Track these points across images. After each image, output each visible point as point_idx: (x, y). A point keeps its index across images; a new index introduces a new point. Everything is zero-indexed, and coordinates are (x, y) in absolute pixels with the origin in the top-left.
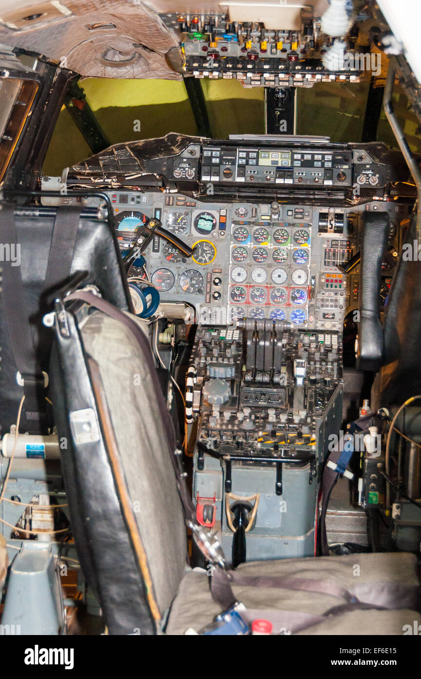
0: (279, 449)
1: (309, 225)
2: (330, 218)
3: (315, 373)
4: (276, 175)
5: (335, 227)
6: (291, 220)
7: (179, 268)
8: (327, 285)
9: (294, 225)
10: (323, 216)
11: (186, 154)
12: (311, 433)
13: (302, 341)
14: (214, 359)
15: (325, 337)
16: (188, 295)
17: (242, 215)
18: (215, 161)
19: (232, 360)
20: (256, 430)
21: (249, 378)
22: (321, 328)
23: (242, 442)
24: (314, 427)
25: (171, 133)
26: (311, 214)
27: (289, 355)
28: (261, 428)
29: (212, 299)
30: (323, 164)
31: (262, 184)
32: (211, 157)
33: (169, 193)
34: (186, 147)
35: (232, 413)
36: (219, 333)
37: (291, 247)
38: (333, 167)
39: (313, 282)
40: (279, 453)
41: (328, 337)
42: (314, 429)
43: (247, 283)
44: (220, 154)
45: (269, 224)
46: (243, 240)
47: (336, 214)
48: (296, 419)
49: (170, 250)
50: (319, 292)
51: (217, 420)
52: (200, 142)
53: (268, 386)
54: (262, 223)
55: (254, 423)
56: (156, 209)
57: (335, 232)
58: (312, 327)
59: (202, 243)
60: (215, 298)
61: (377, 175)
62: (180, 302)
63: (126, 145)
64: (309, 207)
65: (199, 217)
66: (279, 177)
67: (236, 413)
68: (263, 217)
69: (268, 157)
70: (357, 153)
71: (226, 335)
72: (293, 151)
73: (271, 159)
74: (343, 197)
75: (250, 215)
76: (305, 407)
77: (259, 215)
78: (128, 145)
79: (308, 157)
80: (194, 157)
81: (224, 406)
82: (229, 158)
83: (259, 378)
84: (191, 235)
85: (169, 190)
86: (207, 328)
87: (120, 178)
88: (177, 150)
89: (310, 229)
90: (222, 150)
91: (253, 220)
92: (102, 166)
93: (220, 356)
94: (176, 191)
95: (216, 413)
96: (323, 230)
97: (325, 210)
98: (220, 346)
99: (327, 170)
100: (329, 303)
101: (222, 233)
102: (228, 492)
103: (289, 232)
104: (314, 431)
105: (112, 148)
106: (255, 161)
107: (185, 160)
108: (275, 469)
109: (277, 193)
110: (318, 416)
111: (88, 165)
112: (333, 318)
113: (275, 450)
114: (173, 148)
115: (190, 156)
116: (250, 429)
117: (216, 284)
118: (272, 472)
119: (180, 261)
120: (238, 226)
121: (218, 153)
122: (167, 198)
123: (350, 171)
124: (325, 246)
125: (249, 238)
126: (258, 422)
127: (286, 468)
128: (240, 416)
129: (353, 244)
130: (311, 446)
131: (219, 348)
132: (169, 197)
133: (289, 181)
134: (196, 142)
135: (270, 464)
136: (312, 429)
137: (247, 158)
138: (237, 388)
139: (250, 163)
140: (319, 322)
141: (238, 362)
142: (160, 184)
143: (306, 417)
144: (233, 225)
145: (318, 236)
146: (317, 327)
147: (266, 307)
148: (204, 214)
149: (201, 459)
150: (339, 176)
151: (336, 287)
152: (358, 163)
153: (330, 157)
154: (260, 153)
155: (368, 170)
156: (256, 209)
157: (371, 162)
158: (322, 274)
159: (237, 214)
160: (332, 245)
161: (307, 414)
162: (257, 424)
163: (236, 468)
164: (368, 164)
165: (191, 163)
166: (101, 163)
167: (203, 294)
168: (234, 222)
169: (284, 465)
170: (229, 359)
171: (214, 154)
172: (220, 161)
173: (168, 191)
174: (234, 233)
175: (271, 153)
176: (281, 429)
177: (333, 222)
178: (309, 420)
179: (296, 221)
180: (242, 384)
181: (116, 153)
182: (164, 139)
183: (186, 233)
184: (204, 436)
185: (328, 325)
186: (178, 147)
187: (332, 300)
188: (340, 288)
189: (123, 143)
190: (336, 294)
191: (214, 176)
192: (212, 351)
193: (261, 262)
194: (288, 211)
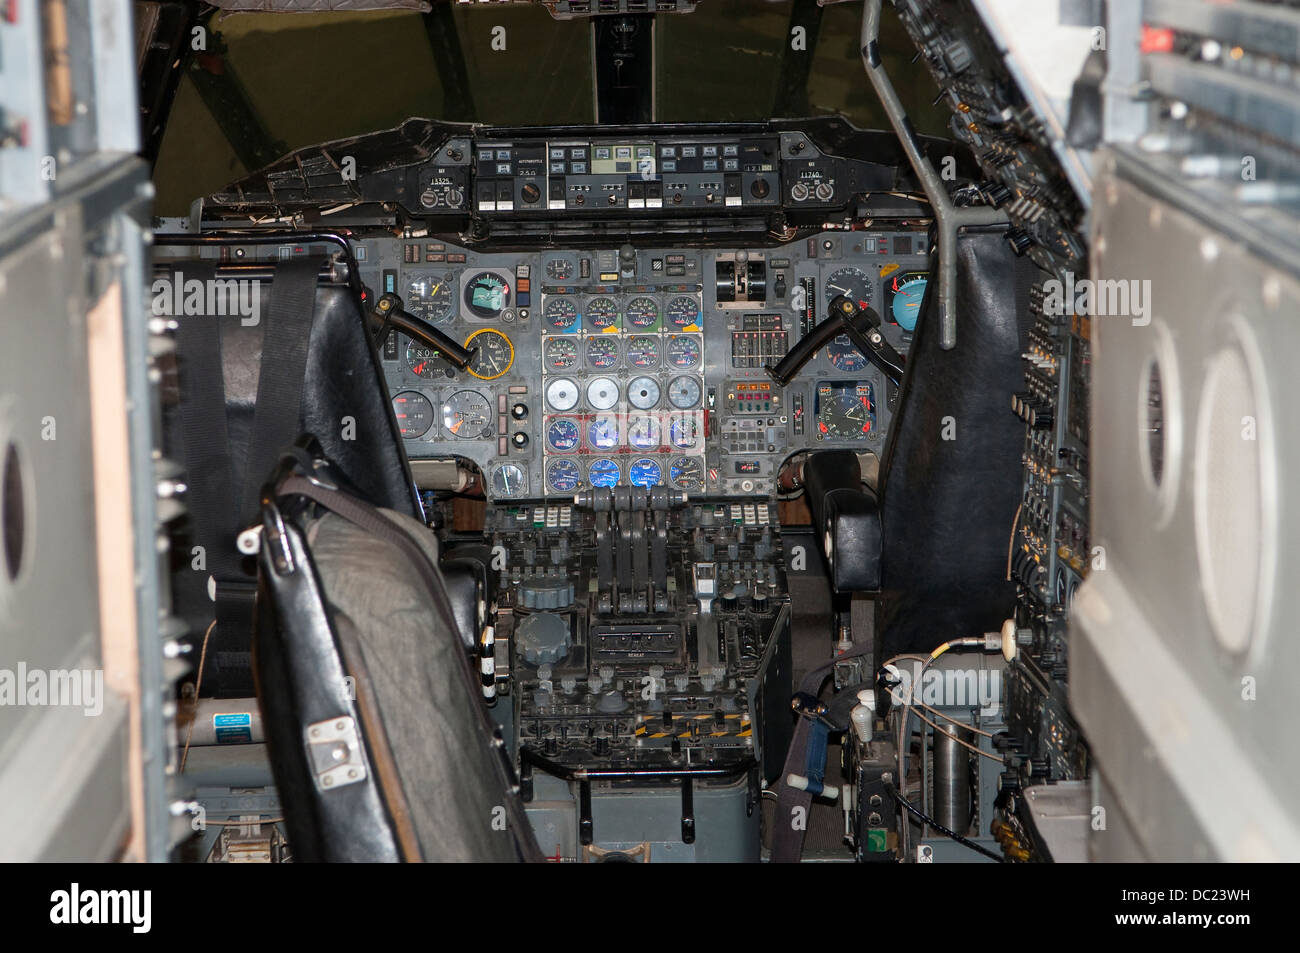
0: (682, 749)
1: (698, 288)
2: (738, 272)
3: (731, 587)
4: (628, 192)
5: (750, 288)
6: (660, 278)
7: (441, 388)
8: (741, 405)
9: (666, 289)
10: (725, 270)
11: (443, 158)
12: (741, 712)
13: (698, 521)
14: (528, 570)
15: (743, 511)
16: (464, 444)
17: (560, 274)
18: (504, 169)
19: (563, 570)
20: (631, 712)
21: (605, 607)
22: (732, 493)
23: (607, 740)
24: (744, 698)
25: (413, 119)
26: (699, 265)
27: (676, 552)
28: (640, 708)
29: (511, 447)
30: (721, 164)
31: (601, 211)
32: (495, 162)
33: (411, 237)
34: (441, 143)
35: (578, 680)
36: (531, 516)
37: (663, 332)
38: (741, 168)
39: (712, 400)
40: (683, 757)
41: (749, 510)
42: (746, 702)
43: (580, 411)
44: (512, 154)
45: (617, 290)
46: (566, 324)
47: (750, 263)
48: (708, 685)
49: (420, 353)
50: (725, 421)
51: (551, 697)
52: (471, 133)
53: (645, 620)
54: (602, 288)
55: (625, 697)
56: (386, 272)
57: (751, 298)
58: (715, 491)
59: (482, 336)
60: (518, 445)
61: (832, 181)
62: (446, 457)
63: (322, 149)
64: (694, 250)
65: (475, 284)
66: (636, 196)
67: (586, 680)
68: (604, 277)
69: (610, 157)
70: (788, 139)
71: (546, 518)
72: (659, 143)
73: (615, 160)
74: (762, 229)
75: (576, 274)
76: (722, 658)
77: (594, 272)
78: (325, 147)
79: (689, 152)
80: (460, 163)
81: (559, 667)
82: (531, 161)
83: (626, 606)
84: (460, 321)
85: (411, 233)
86: (505, 507)
87: (311, 212)
88: (423, 152)
89: (700, 294)
90: (516, 146)
91: (584, 283)
92: (272, 191)
93: (539, 562)
94: (424, 233)
95: (546, 684)
96: (725, 295)
97: (728, 256)
98: (537, 542)
99: (729, 175)
100: (747, 442)
101: (524, 314)
102: (586, 843)
103: (657, 303)
104: (745, 707)
105: (294, 156)
106: (583, 165)
107: (441, 171)
108: (679, 790)
109: (630, 227)
110: (747, 675)
111: (244, 192)
112: (756, 471)
113: (674, 750)
114: (416, 147)
115: (450, 162)
116: (618, 710)
117: (517, 417)
118: (673, 797)
119: (442, 374)
120: (556, 297)
121: (508, 153)
122: (408, 248)
123: (776, 175)
124: (732, 327)
125: (579, 320)
126: (632, 696)
127: (699, 787)
128: (595, 685)
129: (787, 320)
130: (744, 738)
131: (534, 545)
132: (412, 247)
133: (655, 204)
134: (462, 133)
135: (666, 781)
136: (739, 702)
137: (568, 160)
138: (582, 628)
139: (575, 170)
140: (729, 480)
141: (576, 573)
142: (392, 220)
143: (727, 679)
144: (544, 296)
145: (717, 307)
146: (725, 491)
147: (622, 457)
148: (483, 276)
149: (525, 779)
150: (755, 186)
151: (758, 408)
152: (791, 157)
153: (734, 150)
154: (593, 148)
155: (813, 170)
156: (588, 261)
157: (817, 155)
158: (728, 384)
159: (551, 272)
160: (745, 324)
161: (727, 672)
162: (630, 700)
163: (602, 795)
164: (812, 161)
165: (454, 177)
166: (272, 185)
167: (493, 439)
168: (546, 290)
169: (695, 782)
170: (557, 567)
171: (501, 155)
172: (512, 168)
173: (408, 235)
174: (548, 311)
175: (614, 147)
176: (679, 708)
177: (745, 280)
178: (732, 685)
179: (673, 281)
180: (593, 619)
181: (302, 164)
182: (399, 132)
183: (451, 318)
184: (527, 732)
185: (747, 486)
186: (426, 145)
187: (752, 436)
188: (767, 410)
189: (316, 146)
190: (760, 422)
191: (502, 200)
192: (522, 553)
193: (605, 366)
194: (653, 260)
